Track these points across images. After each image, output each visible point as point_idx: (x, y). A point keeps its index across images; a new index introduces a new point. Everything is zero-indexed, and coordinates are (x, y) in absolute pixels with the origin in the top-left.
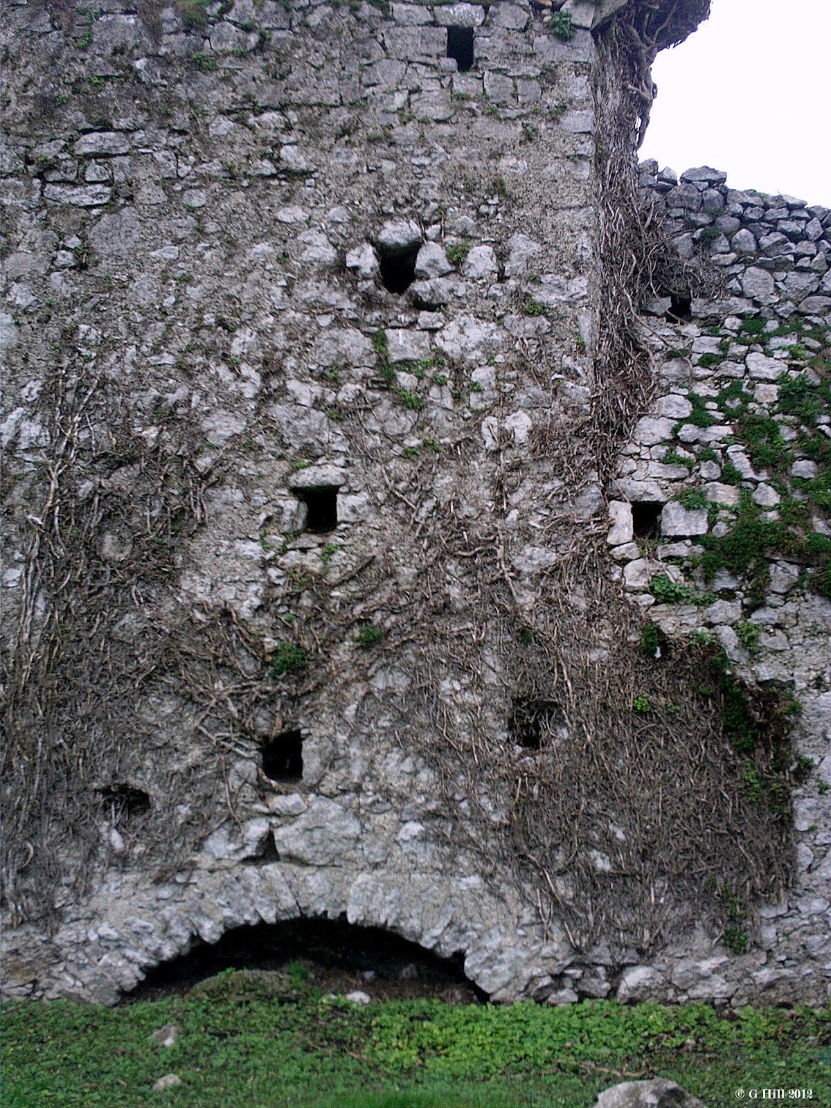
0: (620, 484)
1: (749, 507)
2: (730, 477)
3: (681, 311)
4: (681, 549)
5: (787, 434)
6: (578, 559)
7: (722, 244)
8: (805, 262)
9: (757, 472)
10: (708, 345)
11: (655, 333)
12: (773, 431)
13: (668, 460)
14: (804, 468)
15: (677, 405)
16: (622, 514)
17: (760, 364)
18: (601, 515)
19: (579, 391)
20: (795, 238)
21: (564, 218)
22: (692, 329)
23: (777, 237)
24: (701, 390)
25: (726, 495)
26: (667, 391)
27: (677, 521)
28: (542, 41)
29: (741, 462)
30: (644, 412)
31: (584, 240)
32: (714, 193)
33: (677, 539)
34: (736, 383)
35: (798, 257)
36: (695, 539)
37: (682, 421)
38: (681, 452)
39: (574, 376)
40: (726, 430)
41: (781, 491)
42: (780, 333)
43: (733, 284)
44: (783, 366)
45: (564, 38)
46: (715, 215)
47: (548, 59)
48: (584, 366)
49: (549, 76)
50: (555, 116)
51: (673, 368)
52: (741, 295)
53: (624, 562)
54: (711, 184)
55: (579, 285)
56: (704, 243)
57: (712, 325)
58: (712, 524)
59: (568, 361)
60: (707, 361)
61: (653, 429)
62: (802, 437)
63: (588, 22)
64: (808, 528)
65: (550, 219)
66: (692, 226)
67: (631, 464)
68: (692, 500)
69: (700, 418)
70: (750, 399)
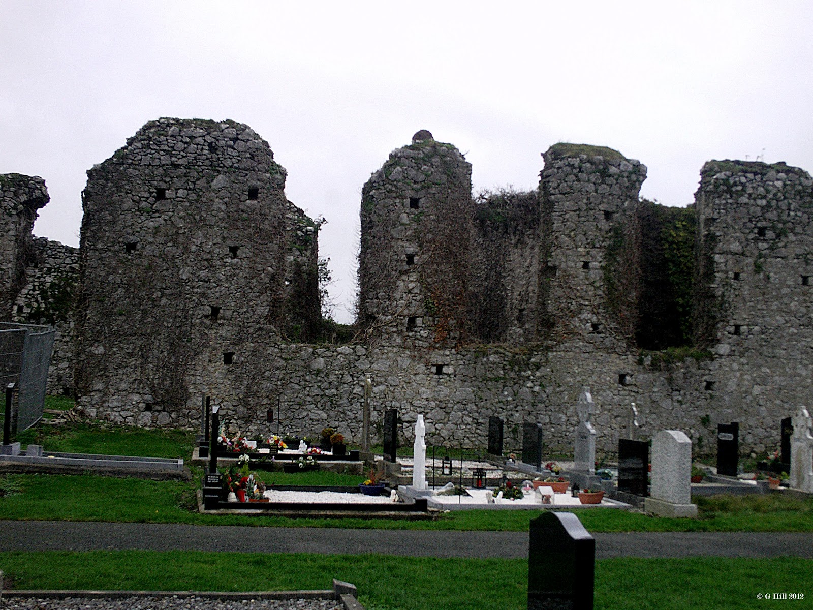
0: (16, 302)
1: (39, 307)
2: (37, 301)
3: (36, 267)
4: (25, 315)
5: (49, 294)
6: (6, 316)
7: (45, 253)
8: (61, 257)
9: (42, 300)
10: (39, 274)
11: (29, 271)
12: (47, 292)
13: (26, 298)
14: (51, 300)
15: (30, 286)
16: (16, 308)
17: (49, 279)
18: (11, 308)
19: (8, 285)
20: (60, 252)
21: (8, 252)
22: (37, 271)
23: (56, 252)
24: (36, 284)
25: (35, 305)
26: (29, 284)
27: (26, 310)
28: (6, 216)
29: (39, 299)
30: (23, 288)
31: (11, 257)
32: (44, 242)
33: (25, 313)
34: (42, 282)
35: (60, 256)
36: (28, 313)
37: (30, 290)
38: (29, 297)
39: (8, 283)
40: (38, 292)
41: (46, 304)
42: (54, 272)
43: (46, 261)
44: (52, 279)
45: (10, 216)
46: (44, 247)
47: (7, 220)
48: (9, 280)
49: (6, 224)
50: (7, 231)
51: (31, 279)
52: (48, 263)
53: (15, 317)
54: (44, 241)
55: (10, 265)
56: (41, 253)
57: (41, 270)
58: (32, 310)
59: (6, 280)
60: (38, 278)
61: (25, 291)
62: (52, 294)
63: (15, 213)
64: (49, 312)
65: (5, 252)
66: (39, 249)
67: (19, 298)
68: (29, 305)
69: (34, 290)
70: (44, 286)
